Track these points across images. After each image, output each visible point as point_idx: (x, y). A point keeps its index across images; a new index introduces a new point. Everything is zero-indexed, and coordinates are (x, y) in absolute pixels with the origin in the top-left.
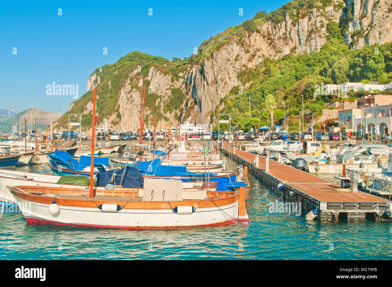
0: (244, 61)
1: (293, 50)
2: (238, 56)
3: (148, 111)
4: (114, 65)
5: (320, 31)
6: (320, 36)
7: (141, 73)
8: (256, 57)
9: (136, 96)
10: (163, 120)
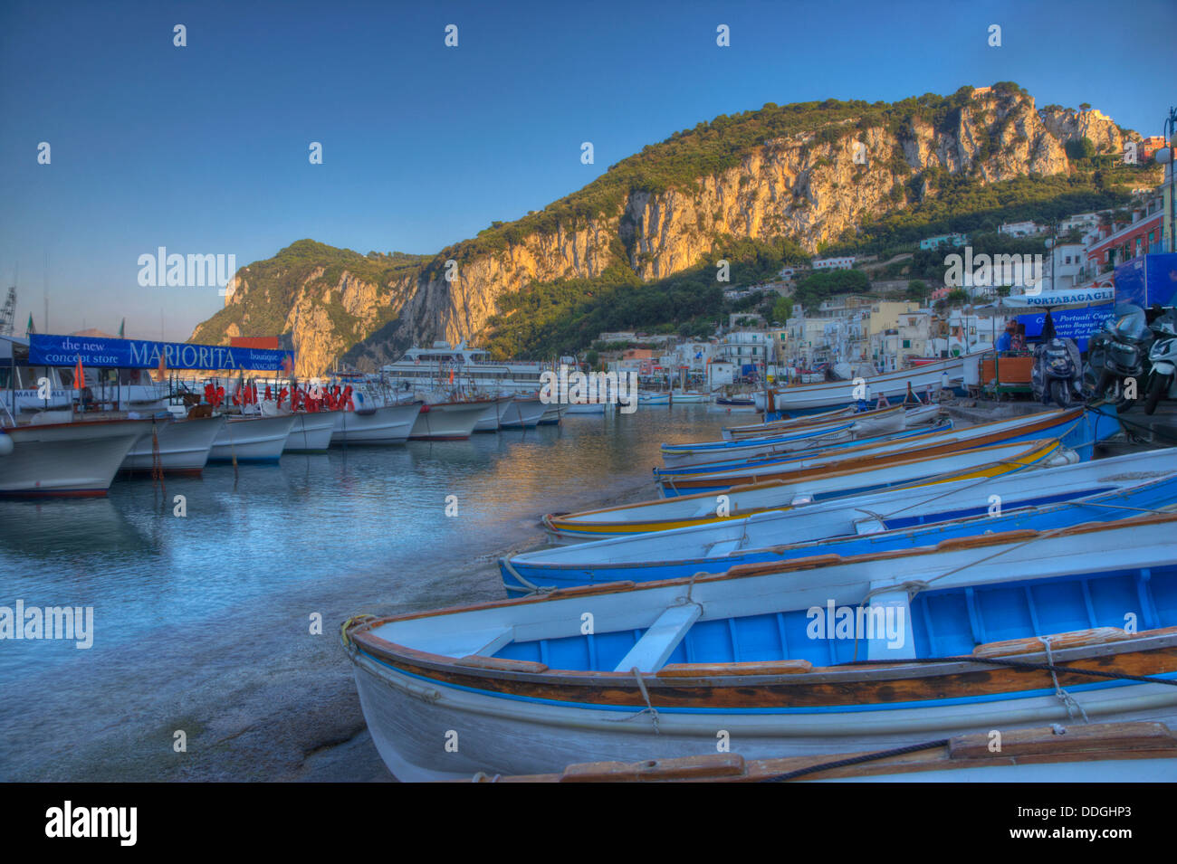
0: (505, 282)
1: (568, 271)
2: (496, 275)
3: (342, 341)
4: (273, 263)
5: (601, 249)
6: (602, 256)
7: (323, 278)
8: (521, 277)
9: (322, 318)
10: (365, 356)
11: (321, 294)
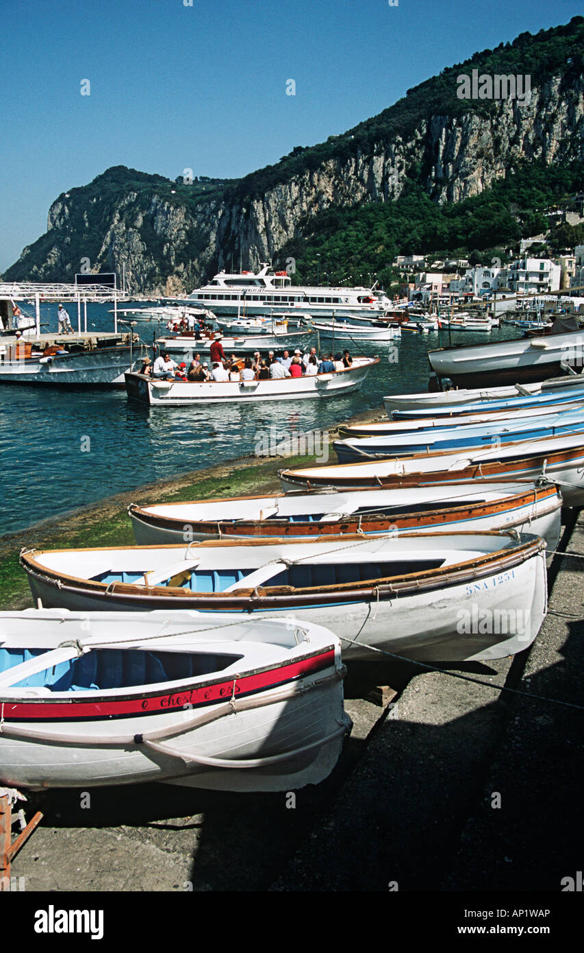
0: (305, 206)
1: (365, 196)
2: (297, 199)
3: (153, 262)
4: (90, 189)
5: (398, 173)
6: (398, 180)
7: (135, 202)
8: (320, 202)
9: (135, 240)
10: (174, 275)
11: (134, 218)
